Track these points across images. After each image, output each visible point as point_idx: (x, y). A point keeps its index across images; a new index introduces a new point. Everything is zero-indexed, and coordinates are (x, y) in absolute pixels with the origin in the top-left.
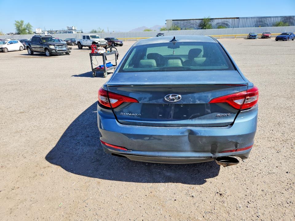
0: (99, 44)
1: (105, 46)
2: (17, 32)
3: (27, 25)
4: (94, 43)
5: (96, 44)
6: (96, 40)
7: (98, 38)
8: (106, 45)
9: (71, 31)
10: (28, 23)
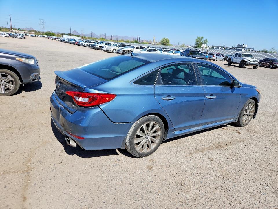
0: (248, 63)
1: (255, 66)
2: (195, 45)
3: (205, 41)
4: (243, 61)
5: (244, 63)
6: (247, 59)
7: (251, 57)
8: (256, 64)
9: (240, 48)
10: (206, 40)
